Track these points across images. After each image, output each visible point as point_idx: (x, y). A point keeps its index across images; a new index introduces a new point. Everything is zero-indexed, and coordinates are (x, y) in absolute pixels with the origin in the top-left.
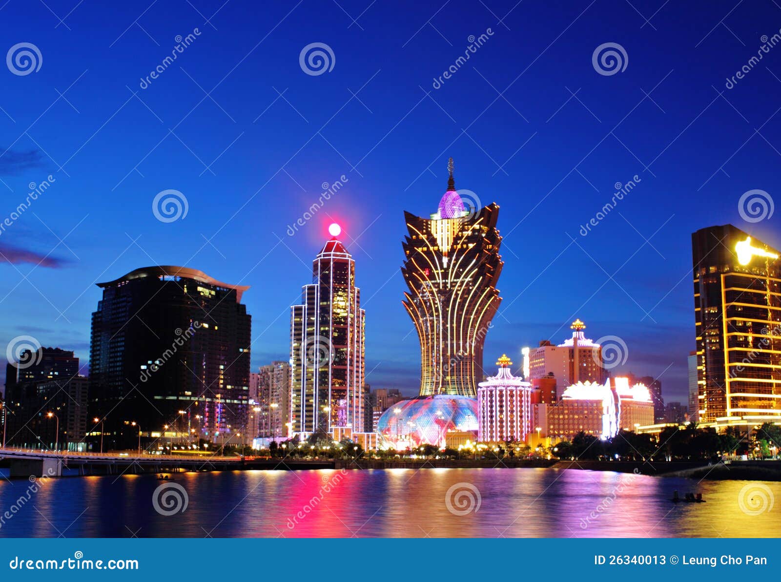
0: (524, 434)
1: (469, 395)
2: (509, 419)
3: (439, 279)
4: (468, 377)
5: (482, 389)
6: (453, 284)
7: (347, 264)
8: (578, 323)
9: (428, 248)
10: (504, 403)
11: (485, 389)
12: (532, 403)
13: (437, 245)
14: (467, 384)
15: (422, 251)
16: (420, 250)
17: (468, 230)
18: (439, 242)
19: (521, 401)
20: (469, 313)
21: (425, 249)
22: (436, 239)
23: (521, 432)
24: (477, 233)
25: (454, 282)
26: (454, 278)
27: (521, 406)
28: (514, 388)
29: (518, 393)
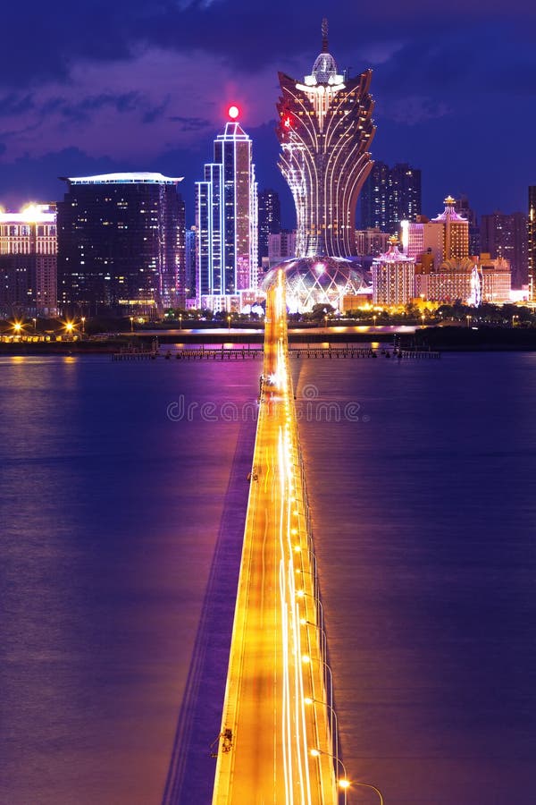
0: (409, 298)
2: (398, 287)
3: (315, 144)
5: (377, 263)
6: (330, 150)
8: (450, 199)
9: (304, 112)
10: (395, 275)
12: (416, 273)
13: (313, 110)
15: (299, 116)
16: (296, 114)
17: (344, 97)
18: (315, 107)
19: (408, 273)
21: (301, 113)
22: (313, 103)
24: (352, 101)
25: (329, 147)
26: (330, 144)
27: (408, 277)
28: (403, 263)
29: (406, 266)
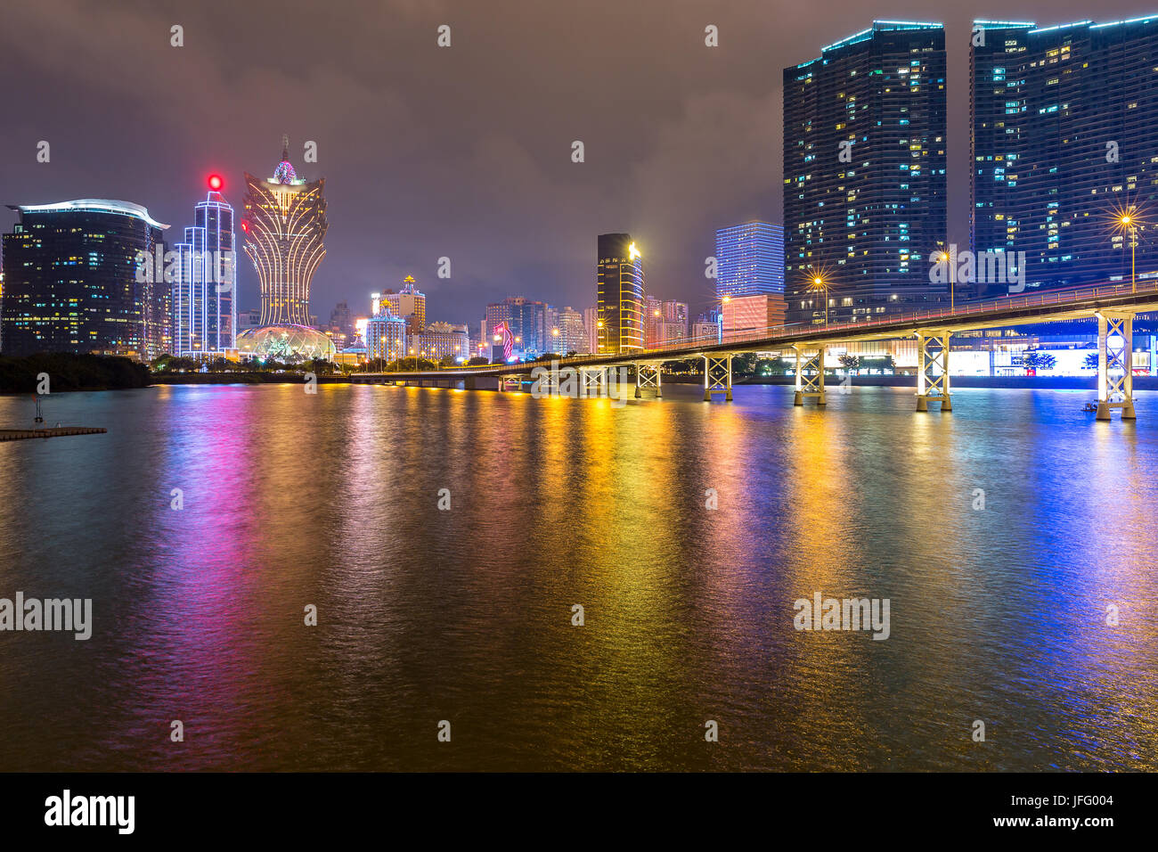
3: (279, 233)
6: (292, 238)
7: (217, 211)
8: (409, 278)
9: (269, 205)
12: (406, 334)
13: (277, 204)
15: (264, 208)
17: (304, 196)
19: (397, 333)
20: (304, 265)
21: (266, 206)
22: (276, 199)
25: (292, 236)
26: (293, 233)
28: (392, 323)
29: (395, 327)
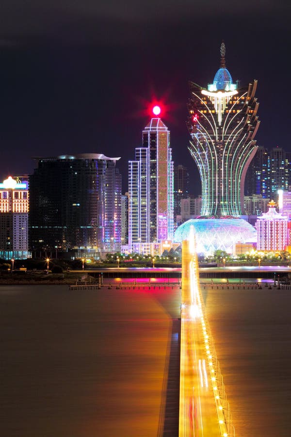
0: (283, 246)
1: (236, 214)
2: (276, 238)
3: (216, 134)
4: (235, 203)
5: (260, 220)
6: (226, 138)
9: (208, 111)
10: (273, 229)
11: (262, 220)
12: (288, 228)
13: (214, 109)
14: (235, 207)
15: (203, 113)
16: (201, 112)
17: (236, 100)
18: (216, 107)
19: (282, 228)
21: (205, 112)
22: (214, 104)
23: (282, 245)
24: (243, 103)
25: (226, 136)
26: (227, 134)
27: (282, 231)
28: (279, 220)
29: (281, 223)
